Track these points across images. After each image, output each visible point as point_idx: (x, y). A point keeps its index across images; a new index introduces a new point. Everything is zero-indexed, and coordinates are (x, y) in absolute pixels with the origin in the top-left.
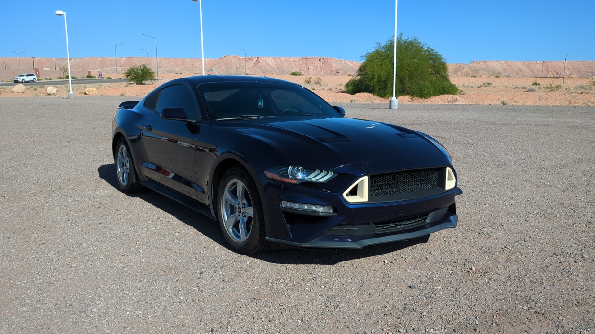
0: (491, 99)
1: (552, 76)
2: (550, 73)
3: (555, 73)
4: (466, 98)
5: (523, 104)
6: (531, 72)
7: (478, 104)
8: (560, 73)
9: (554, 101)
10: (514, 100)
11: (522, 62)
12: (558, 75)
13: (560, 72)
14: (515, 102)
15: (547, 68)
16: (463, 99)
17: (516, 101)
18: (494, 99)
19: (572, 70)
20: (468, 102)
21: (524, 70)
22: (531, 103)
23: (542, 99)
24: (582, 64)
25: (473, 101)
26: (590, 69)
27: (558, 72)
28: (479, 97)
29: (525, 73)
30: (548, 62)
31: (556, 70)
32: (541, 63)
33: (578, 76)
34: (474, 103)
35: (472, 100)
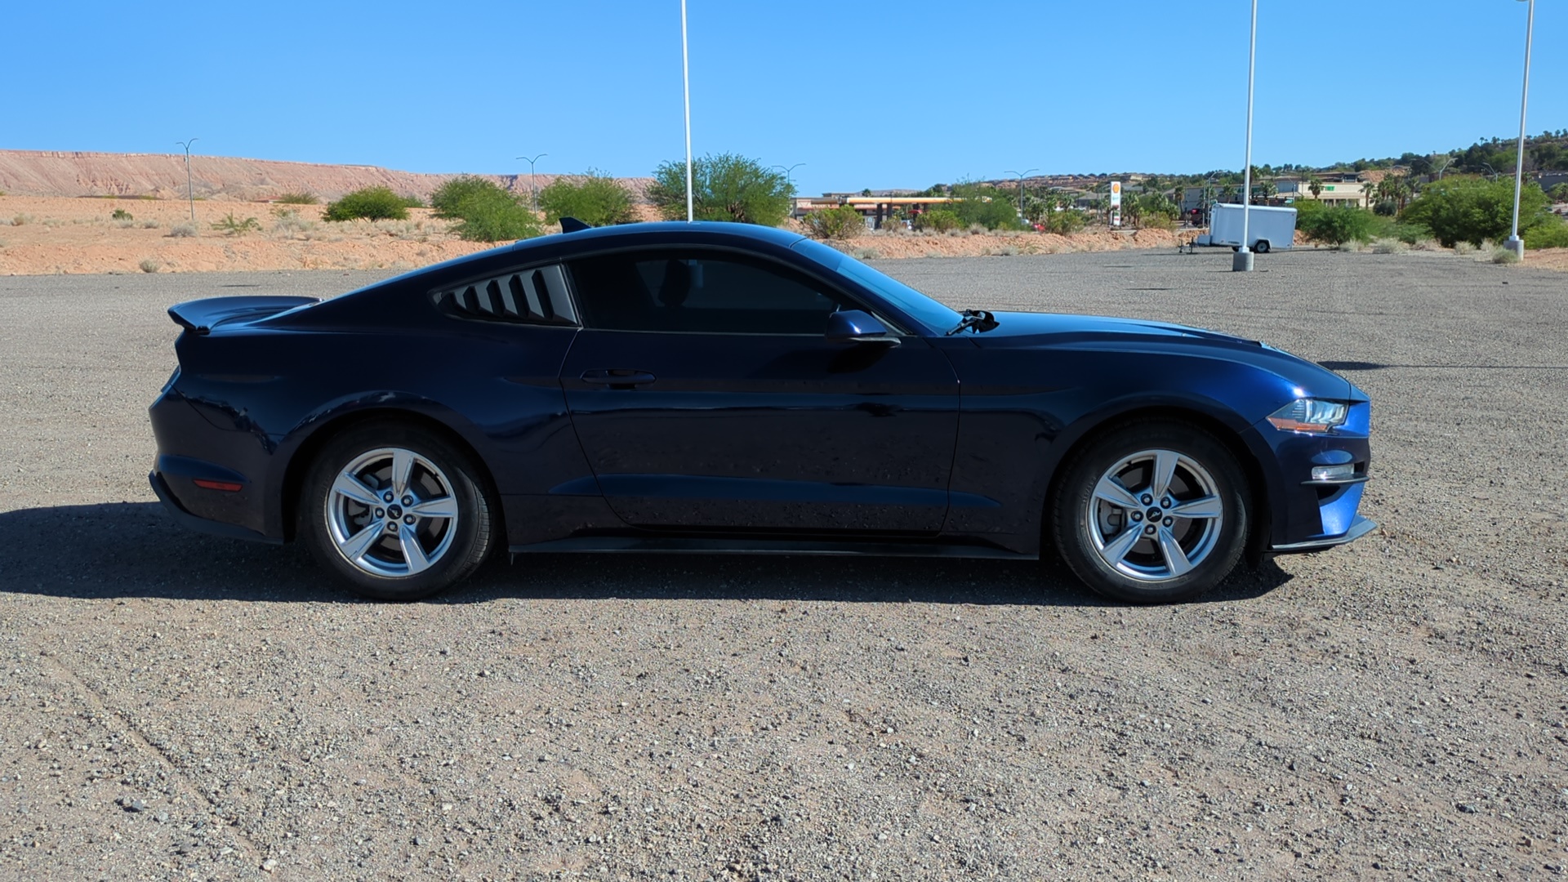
0: (100, 259)
1: (105, 193)
2: (99, 183)
3: (114, 186)
4: (22, 258)
5: (191, 269)
6: (45, 181)
7: (65, 272)
8: (127, 186)
9: (266, 260)
10: (164, 259)
11: (15, 152)
12: (122, 190)
13: (125, 184)
14: (168, 264)
15: (89, 172)
16: (15, 261)
17: (169, 261)
18: (108, 257)
19: (156, 178)
20: (31, 269)
21: (26, 174)
22: (213, 267)
23: (233, 256)
24: (177, 161)
25: (48, 264)
26: (199, 177)
27: (120, 181)
28: (61, 252)
29: (30, 184)
30: (89, 154)
31: (114, 177)
32: (71, 156)
33: (177, 194)
34: (53, 271)
35: (45, 263)
